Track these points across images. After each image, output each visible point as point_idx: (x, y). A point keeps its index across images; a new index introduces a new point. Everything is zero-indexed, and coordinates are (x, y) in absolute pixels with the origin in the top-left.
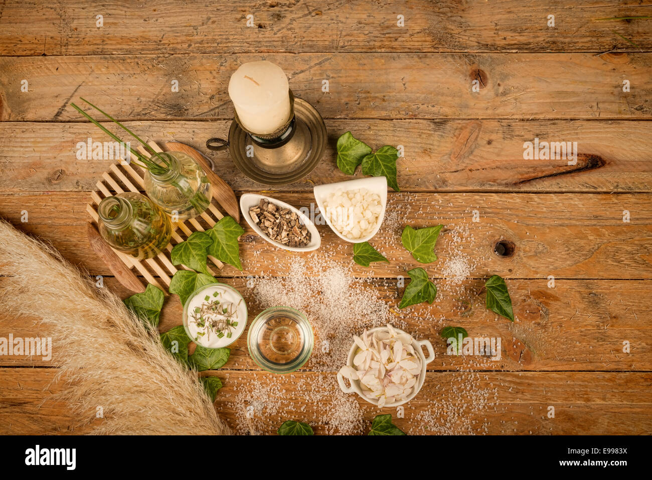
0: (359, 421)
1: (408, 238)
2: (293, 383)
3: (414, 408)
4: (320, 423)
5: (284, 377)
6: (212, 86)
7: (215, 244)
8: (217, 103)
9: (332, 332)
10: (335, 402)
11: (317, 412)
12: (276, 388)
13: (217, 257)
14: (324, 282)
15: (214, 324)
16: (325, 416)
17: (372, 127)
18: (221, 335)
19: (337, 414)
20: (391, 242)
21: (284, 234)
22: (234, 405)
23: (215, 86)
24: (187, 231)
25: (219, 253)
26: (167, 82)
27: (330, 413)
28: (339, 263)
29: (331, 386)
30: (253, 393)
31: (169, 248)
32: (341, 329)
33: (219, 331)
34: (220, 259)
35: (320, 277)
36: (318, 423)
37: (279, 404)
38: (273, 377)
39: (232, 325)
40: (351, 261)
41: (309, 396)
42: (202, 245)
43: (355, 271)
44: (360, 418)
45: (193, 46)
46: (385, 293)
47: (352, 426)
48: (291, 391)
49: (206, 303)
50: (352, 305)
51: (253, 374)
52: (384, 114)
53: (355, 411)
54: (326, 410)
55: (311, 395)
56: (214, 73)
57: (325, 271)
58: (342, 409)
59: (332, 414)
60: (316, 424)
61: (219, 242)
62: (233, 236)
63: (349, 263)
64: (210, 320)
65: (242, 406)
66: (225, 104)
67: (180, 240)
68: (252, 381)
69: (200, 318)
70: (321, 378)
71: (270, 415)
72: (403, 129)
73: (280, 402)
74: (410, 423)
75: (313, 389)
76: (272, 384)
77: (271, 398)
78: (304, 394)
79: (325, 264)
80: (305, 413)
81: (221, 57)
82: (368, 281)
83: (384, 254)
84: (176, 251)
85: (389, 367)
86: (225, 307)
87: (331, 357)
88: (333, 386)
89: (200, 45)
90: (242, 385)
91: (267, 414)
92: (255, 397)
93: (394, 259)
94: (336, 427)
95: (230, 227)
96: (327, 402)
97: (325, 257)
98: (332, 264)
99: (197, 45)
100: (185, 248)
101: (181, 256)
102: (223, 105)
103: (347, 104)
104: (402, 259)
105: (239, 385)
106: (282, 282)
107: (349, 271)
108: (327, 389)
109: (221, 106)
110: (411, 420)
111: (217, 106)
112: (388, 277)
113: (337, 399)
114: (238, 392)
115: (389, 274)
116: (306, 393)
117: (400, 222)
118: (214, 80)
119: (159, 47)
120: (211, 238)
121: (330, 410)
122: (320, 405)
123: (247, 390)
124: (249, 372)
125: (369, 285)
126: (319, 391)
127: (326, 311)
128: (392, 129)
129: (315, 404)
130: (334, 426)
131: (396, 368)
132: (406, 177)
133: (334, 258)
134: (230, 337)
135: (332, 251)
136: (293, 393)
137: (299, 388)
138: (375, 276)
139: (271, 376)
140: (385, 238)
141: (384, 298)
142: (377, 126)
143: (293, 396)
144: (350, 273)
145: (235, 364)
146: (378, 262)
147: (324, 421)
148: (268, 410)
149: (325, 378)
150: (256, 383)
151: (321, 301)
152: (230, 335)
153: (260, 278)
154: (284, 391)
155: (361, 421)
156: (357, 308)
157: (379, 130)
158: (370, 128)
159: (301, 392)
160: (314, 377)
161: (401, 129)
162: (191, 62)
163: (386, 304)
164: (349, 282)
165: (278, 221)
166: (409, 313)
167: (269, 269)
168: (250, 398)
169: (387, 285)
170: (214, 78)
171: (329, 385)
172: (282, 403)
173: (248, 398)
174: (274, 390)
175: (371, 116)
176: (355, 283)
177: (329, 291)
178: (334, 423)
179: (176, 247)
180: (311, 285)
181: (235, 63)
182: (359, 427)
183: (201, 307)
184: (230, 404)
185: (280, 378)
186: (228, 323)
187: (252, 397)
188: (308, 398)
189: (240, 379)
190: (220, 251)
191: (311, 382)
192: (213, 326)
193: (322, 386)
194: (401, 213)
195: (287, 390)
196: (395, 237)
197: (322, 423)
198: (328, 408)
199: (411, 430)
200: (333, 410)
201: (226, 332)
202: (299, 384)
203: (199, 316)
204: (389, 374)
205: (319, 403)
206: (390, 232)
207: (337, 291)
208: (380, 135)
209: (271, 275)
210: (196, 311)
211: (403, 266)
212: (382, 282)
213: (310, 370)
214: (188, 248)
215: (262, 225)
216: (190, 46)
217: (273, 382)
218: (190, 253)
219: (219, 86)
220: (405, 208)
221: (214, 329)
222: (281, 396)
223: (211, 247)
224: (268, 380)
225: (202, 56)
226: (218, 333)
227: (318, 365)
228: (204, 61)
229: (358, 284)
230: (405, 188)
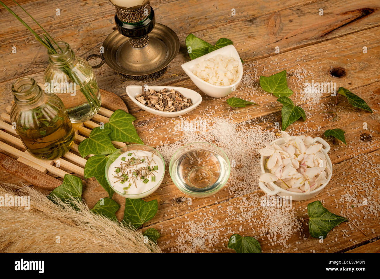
0: (295, 221)
1: (265, 84)
2: (222, 212)
3: (334, 195)
4: (261, 235)
5: (212, 210)
6: (77, 43)
7: (115, 132)
8: (84, 51)
9: (238, 164)
10: (266, 214)
11: (255, 227)
12: (210, 221)
13: (119, 140)
14: (215, 132)
15: (138, 173)
16: (263, 227)
17: (205, 34)
18: (146, 181)
19: (273, 222)
20: (254, 93)
21: (170, 103)
22: (177, 249)
23: (79, 43)
24: (87, 131)
25: (120, 137)
26: (39, 50)
27: (266, 224)
28: (221, 117)
29: (256, 202)
30: (190, 232)
31: (75, 147)
32: (244, 159)
33: (143, 177)
34: (122, 141)
35: (210, 131)
36: (260, 236)
37: (218, 232)
38: (203, 214)
39: (153, 170)
40: (229, 113)
41: (241, 216)
42: (104, 134)
43: (236, 119)
44: (294, 218)
45: (54, 26)
46: (266, 125)
47: (290, 227)
48: (224, 219)
49: (123, 162)
50: (245, 141)
51: (184, 218)
52: (210, 25)
53: (286, 214)
54: (262, 223)
55: (243, 215)
56: (76, 36)
57: (212, 125)
58: (275, 217)
59: (269, 224)
60: (258, 237)
61: (117, 130)
62: (128, 122)
63: (228, 115)
64: (132, 171)
65: (185, 246)
66: (90, 50)
67: (82, 138)
68: (185, 223)
69: (122, 175)
70: (244, 199)
71: (214, 245)
72: (228, 30)
73: (217, 230)
74: (337, 207)
75: (242, 210)
76: (205, 219)
77: (208, 231)
78: (237, 217)
79: (210, 121)
80: (244, 232)
81: (77, 27)
82: (249, 122)
83: (252, 101)
84: (82, 146)
85: (300, 158)
86: (142, 159)
87: (246, 182)
88: (258, 202)
89: (59, 25)
90: (178, 229)
91: (210, 245)
92: (193, 235)
93: (261, 102)
94: (277, 233)
95: (123, 116)
96: (259, 216)
97: (208, 117)
98: (215, 119)
99: (57, 25)
100: (89, 142)
101: (87, 148)
102: (89, 51)
103: (181, 27)
104: (267, 100)
105: (175, 230)
106: (181, 143)
107: (231, 119)
108: (254, 206)
109: (87, 52)
110: (337, 205)
111: (84, 53)
112: (263, 115)
113: (266, 210)
114: (176, 236)
115: (262, 113)
116: (238, 216)
117: (254, 80)
118: (77, 40)
119: (27, 33)
120: (110, 128)
121: (265, 222)
122: (254, 221)
123: (184, 232)
124: (180, 217)
125: (251, 125)
126: (248, 211)
127: (226, 150)
128: (220, 31)
129: (250, 221)
130: (275, 233)
131: (305, 157)
132: (245, 54)
133: (215, 115)
134: (155, 181)
135: (212, 111)
136: (226, 219)
137: (230, 214)
138: (252, 118)
139: (201, 214)
140: (248, 92)
141: (267, 129)
142: (209, 33)
143: (227, 222)
144: (232, 121)
145: (165, 216)
146: (250, 108)
147: (264, 232)
148: (210, 241)
149: (248, 198)
150: (189, 223)
151: (219, 146)
152: (154, 179)
153: (160, 147)
154: (218, 221)
155: (296, 220)
156: (249, 141)
157: (211, 35)
158: (204, 35)
159: (233, 216)
160: (238, 201)
161: (226, 30)
162: (55, 35)
163: (271, 131)
164: (235, 127)
165: (161, 97)
166: (292, 132)
167: (166, 138)
168: (189, 237)
169: (265, 120)
170: (76, 39)
171: (255, 202)
172: (220, 231)
173: (188, 237)
174: (208, 223)
175: (202, 29)
176: (239, 127)
177: (222, 137)
178: (273, 230)
179: (81, 144)
180: (204, 139)
181: (89, 27)
182: (297, 227)
183: (120, 166)
184: (172, 248)
185: (210, 212)
186: (149, 169)
187: (191, 236)
188: (241, 219)
189: (174, 225)
190: (120, 135)
191: (238, 206)
192: (137, 174)
193: (249, 205)
194: (251, 75)
195: (221, 220)
196: (255, 89)
197: (263, 233)
198: (262, 220)
199: (342, 212)
200: (267, 220)
201: (149, 178)
202: (228, 211)
203: (120, 174)
204: (302, 163)
205: (253, 219)
206: (250, 87)
207: (228, 135)
208: (213, 37)
209: (169, 142)
210: (117, 172)
211: (271, 104)
212: (260, 120)
213: (232, 198)
214: (92, 141)
215: (149, 104)
216: (51, 27)
217: (205, 217)
218: (95, 144)
219: (81, 42)
220: (253, 71)
221: (139, 177)
222: (217, 225)
223: (112, 134)
224: (199, 217)
225: (63, 30)
226: (143, 180)
227: (238, 192)
228: (64, 32)
229: (242, 126)
230: (247, 59)
